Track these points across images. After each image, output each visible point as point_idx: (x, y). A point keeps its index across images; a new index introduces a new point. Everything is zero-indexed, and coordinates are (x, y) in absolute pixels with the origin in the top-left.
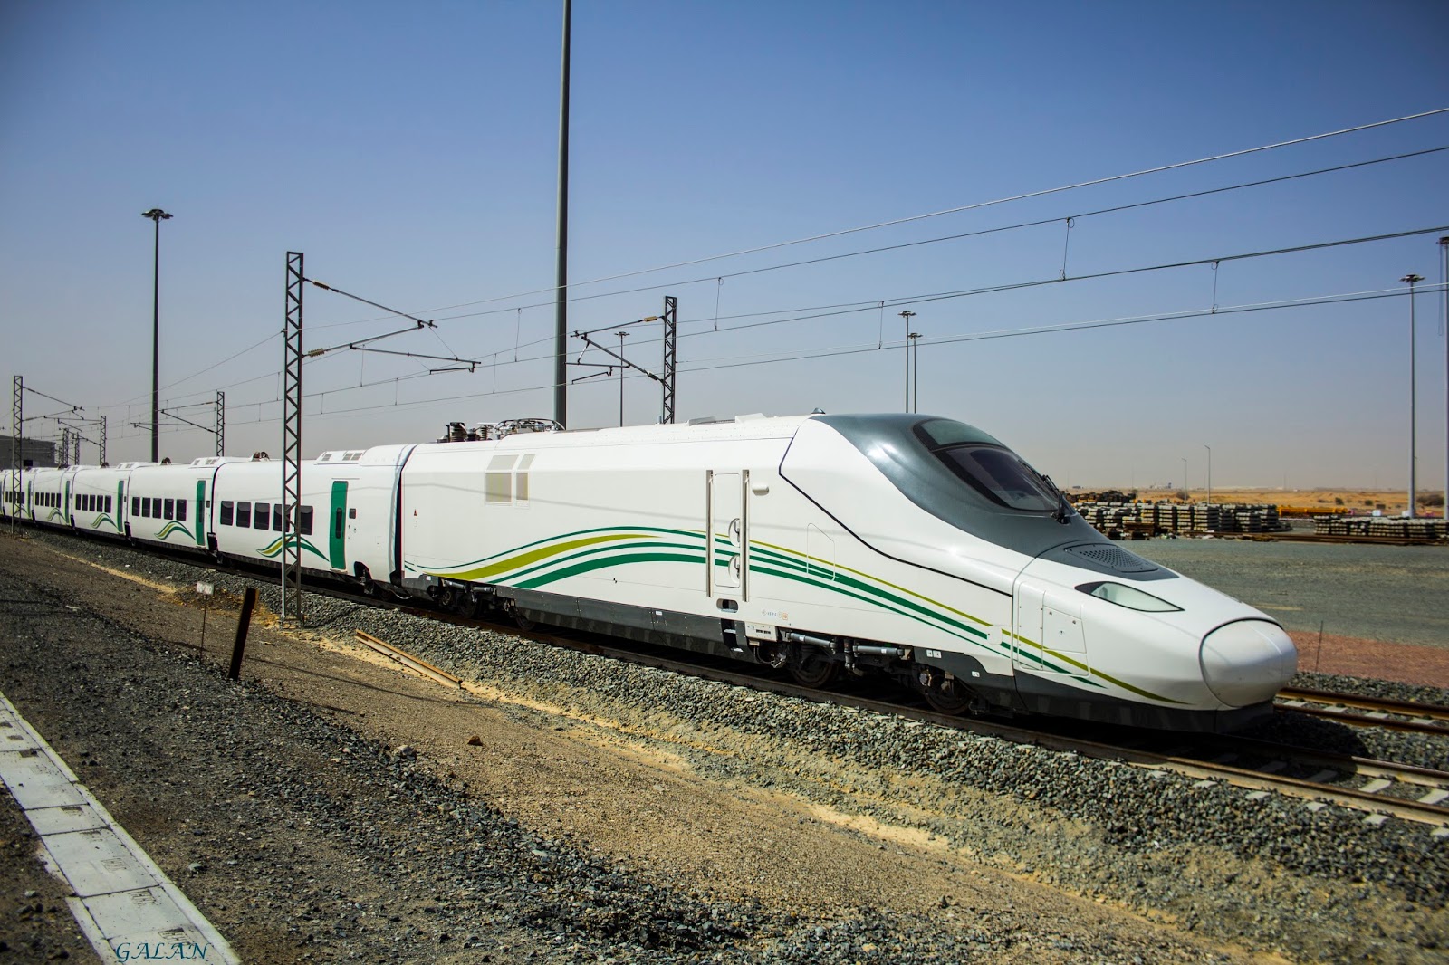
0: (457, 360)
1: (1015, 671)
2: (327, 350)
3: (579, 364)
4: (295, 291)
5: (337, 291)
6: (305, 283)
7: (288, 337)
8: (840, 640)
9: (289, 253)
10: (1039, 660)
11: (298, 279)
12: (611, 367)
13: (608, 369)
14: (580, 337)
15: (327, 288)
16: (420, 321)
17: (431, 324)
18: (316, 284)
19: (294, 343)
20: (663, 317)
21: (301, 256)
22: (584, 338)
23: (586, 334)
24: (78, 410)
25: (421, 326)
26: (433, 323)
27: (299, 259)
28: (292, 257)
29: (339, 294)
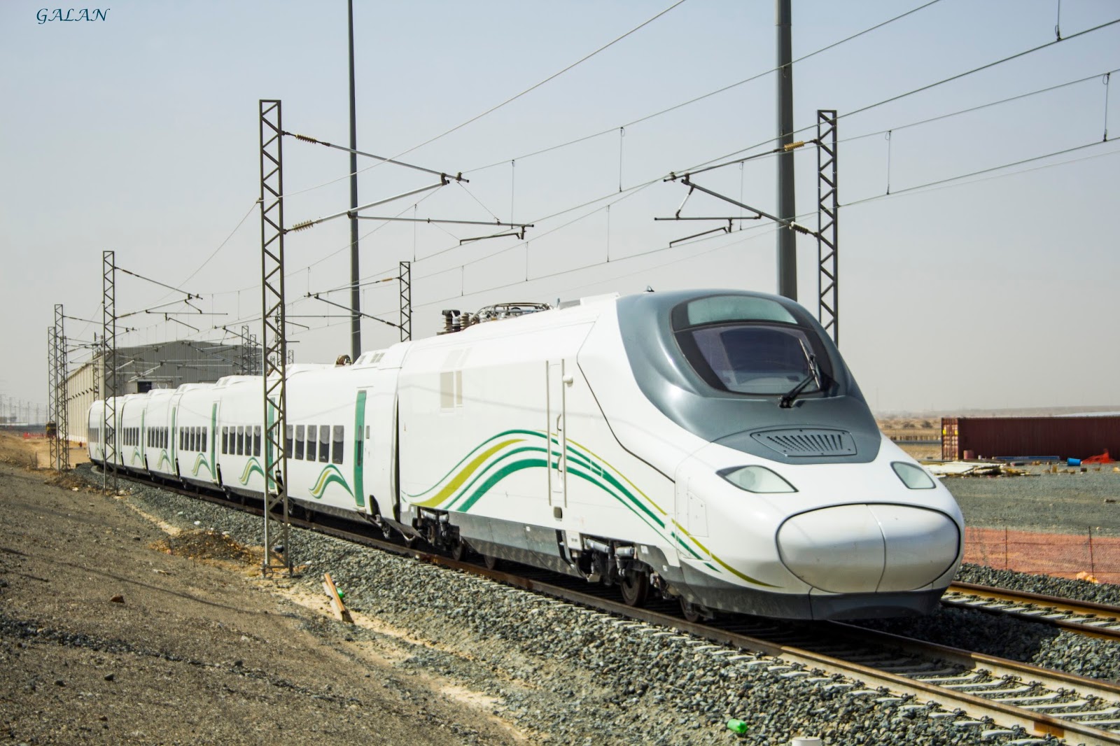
0: (499, 223)
1: (681, 562)
2: (317, 222)
3: (678, 218)
4: (272, 149)
5: (328, 145)
6: (284, 138)
7: (265, 210)
8: (613, 543)
9: (261, 101)
10: (687, 547)
11: (276, 133)
12: (730, 220)
13: (726, 224)
14: (679, 180)
15: (314, 141)
16: (443, 176)
17: (459, 178)
18: (300, 137)
19: (273, 215)
20: (815, 141)
21: (279, 103)
22: (686, 182)
23: (687, 176)
24: (194, 298)
25: (445, 182)
26: (462, 177)
27: (277, 107)
28: (266, 106)
29: (330, 148)
